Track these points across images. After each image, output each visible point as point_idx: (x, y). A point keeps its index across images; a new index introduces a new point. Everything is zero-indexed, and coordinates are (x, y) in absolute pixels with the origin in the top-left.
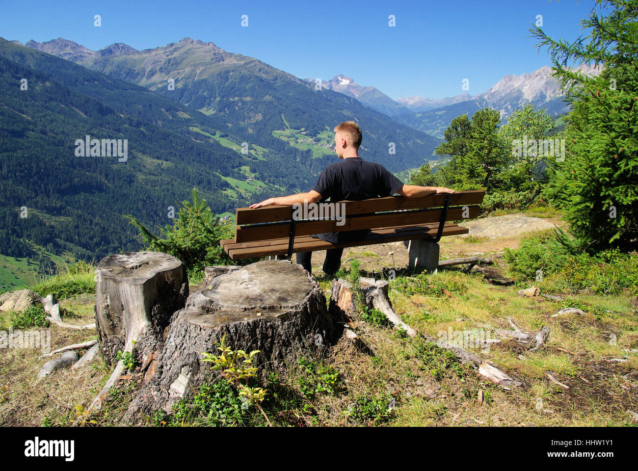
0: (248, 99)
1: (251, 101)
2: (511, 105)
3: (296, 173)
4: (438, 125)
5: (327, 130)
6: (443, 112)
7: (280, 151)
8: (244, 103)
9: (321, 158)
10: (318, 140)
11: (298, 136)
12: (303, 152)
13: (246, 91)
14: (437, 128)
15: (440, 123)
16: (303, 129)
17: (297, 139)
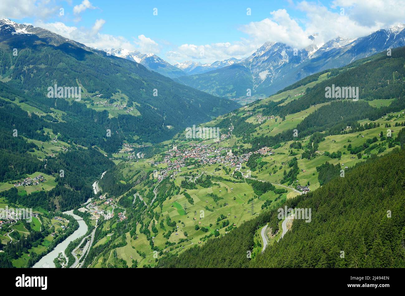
0: (43, 66)
1: (45, 68)
2: (273, 66)
3: (95, 133)
4: (213, 85)
5: (119, 92)
6: (216, 74)
7: (77, 113)
8: (39, 70)
9: (117, 117)
10: (112, 102)
11: (93, 98)
12: (99, 113)
13: (40, 59)
14: (213, 88)
15: (215, 83)
16: (97, 92)
17: (93, 101)
